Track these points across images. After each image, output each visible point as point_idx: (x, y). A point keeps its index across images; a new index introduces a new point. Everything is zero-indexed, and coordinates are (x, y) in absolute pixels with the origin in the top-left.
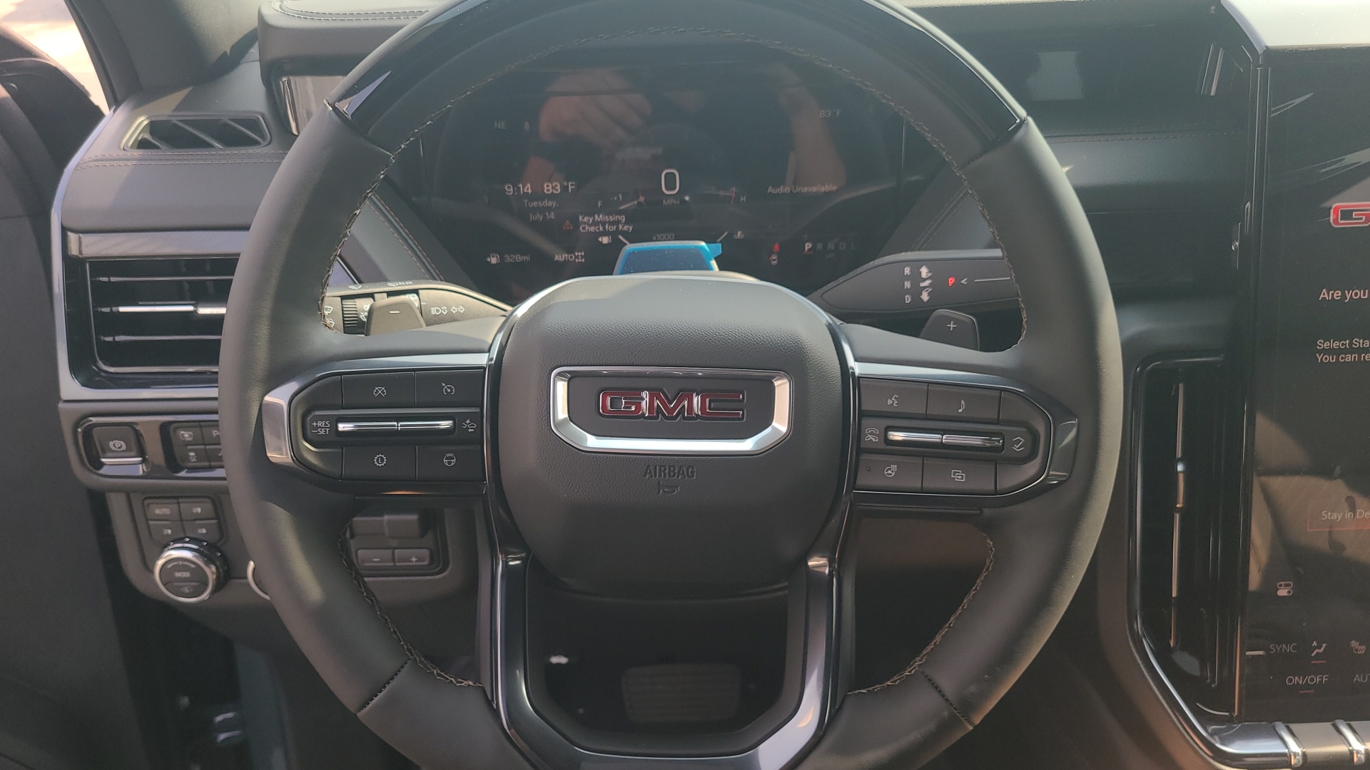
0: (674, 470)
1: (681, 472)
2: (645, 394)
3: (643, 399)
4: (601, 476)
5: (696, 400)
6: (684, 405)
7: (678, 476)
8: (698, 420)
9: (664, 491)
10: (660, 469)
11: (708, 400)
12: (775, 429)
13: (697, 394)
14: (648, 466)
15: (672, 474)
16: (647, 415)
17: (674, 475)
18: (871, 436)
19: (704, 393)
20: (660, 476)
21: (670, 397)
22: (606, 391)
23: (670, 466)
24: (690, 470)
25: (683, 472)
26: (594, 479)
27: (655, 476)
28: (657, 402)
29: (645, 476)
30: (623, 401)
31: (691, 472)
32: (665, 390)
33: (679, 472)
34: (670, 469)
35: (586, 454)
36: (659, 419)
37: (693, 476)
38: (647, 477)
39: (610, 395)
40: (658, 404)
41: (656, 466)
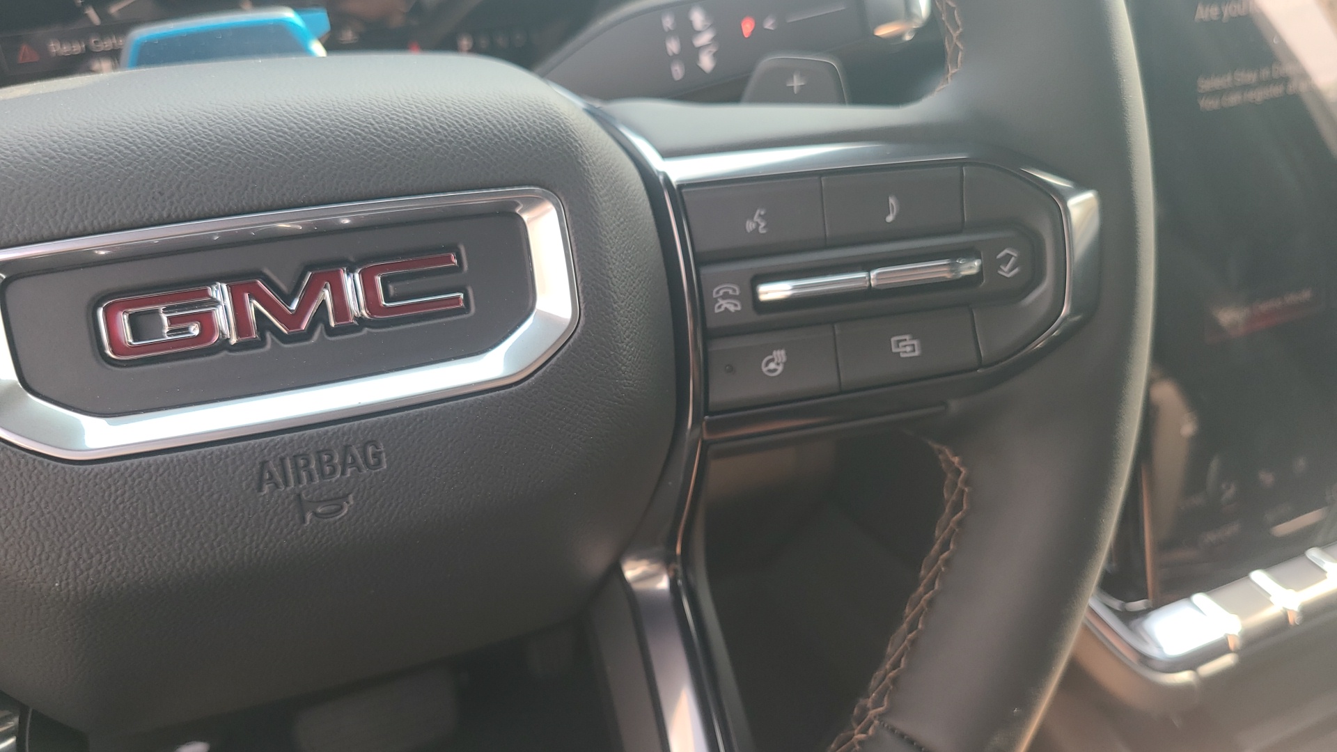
0: (332, 458)
1: (350, 460)
2: (220, 292)
3: (215, 303)
4: (144, 515)
5: (351, 283)
6: (324, 302)
7: (343, 473)
8: (366, 330)
9: (315, 514)
10: (296, 467)
11: (378, 279)
12: (548, 319)
13: (351, 271)
14: (264, 464)
15: (327, 469)
16: (234, 341)
17: (333, 472)
18: (726, 304)
19: (365, 264)
20: (298, 480)
21: (283, 287)
22: (113, 299)
23: (319, 452)
24: (370, 450)
25: (354, 458)
26: (125, 525)
27: (286, 483)
28: (252, 306)
29: (260, 489)
30: (164, 317)
31: (374, 455)
32: (267, 271)
33: (344, 464)
34: (319, 460)
35: (89, 467)
36: (268, 346)
37: (379, 463)
38: (266, 489)
39: (124, 306)
40: (257, 311)
41: (282, 460)
